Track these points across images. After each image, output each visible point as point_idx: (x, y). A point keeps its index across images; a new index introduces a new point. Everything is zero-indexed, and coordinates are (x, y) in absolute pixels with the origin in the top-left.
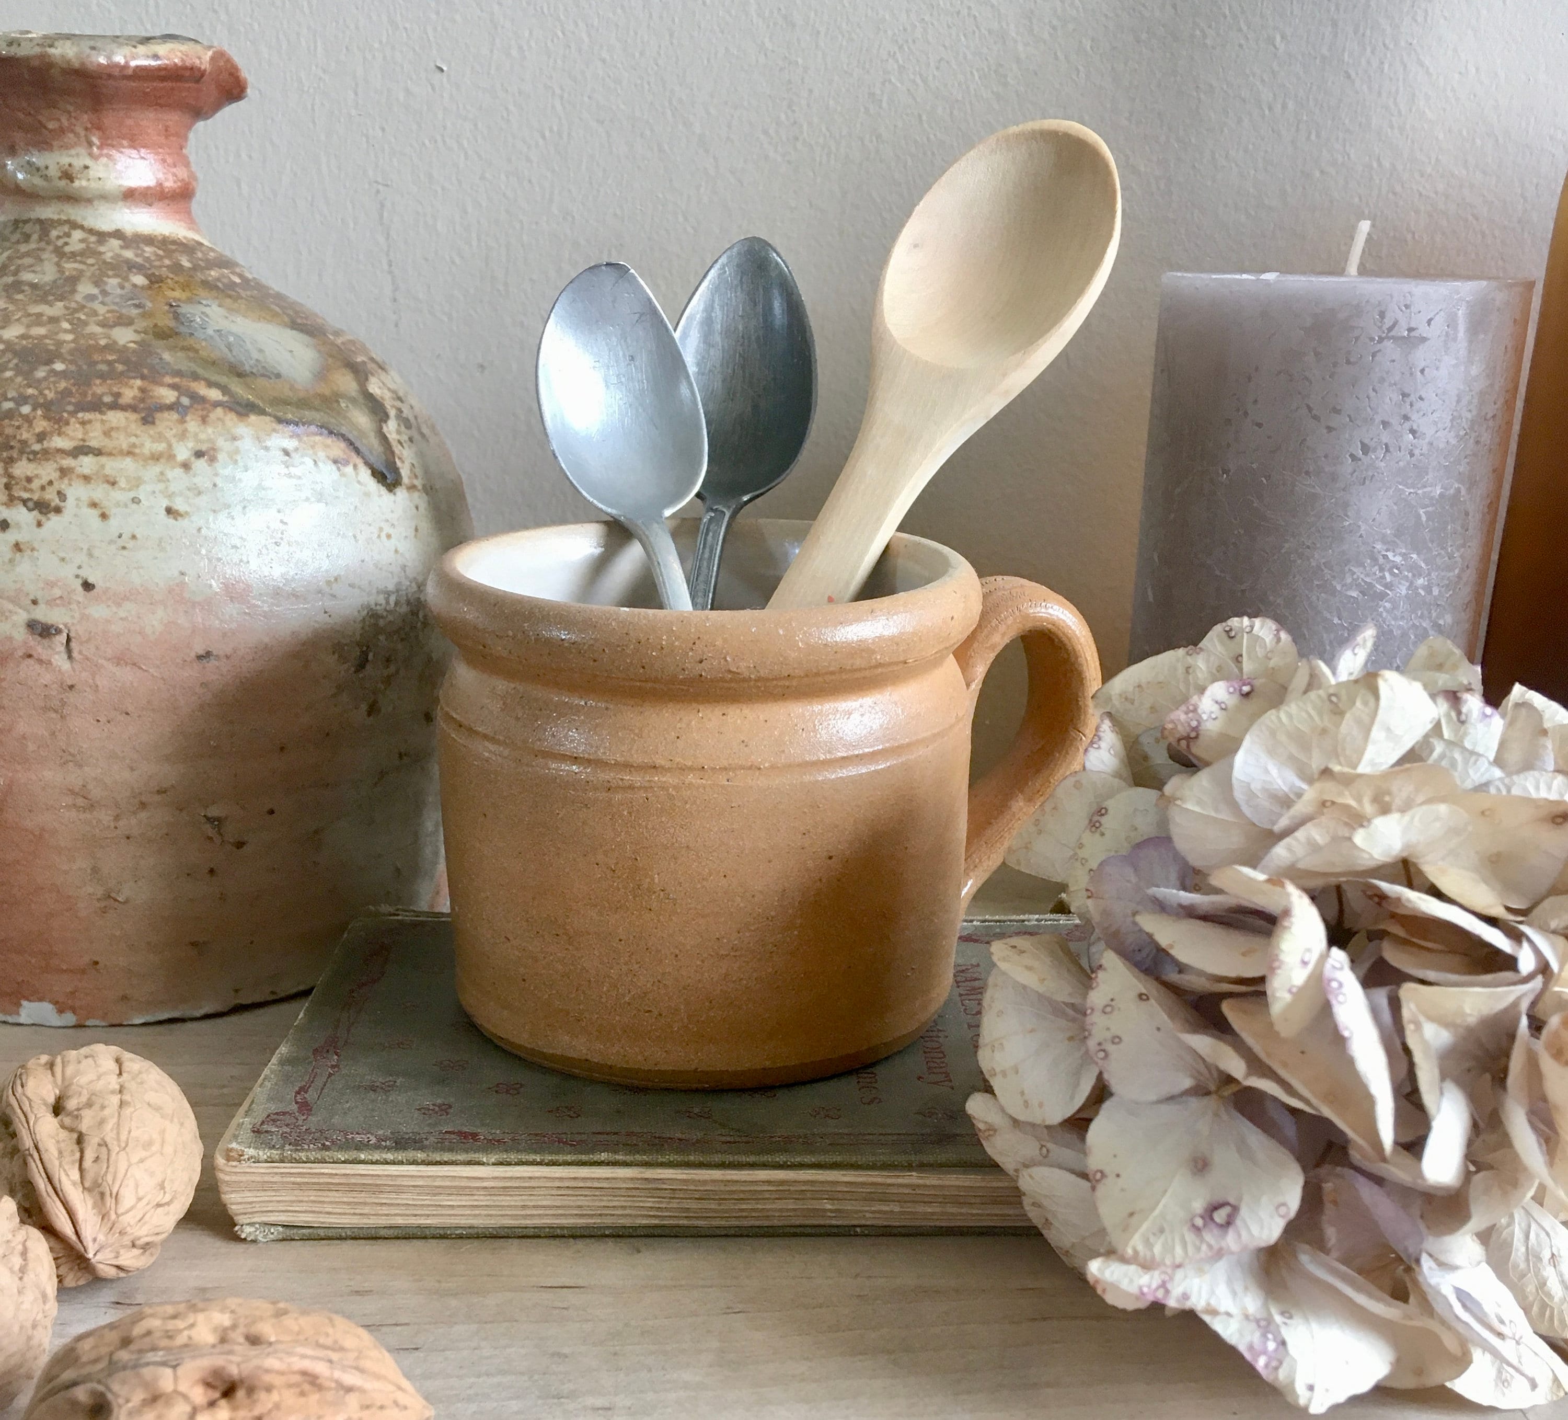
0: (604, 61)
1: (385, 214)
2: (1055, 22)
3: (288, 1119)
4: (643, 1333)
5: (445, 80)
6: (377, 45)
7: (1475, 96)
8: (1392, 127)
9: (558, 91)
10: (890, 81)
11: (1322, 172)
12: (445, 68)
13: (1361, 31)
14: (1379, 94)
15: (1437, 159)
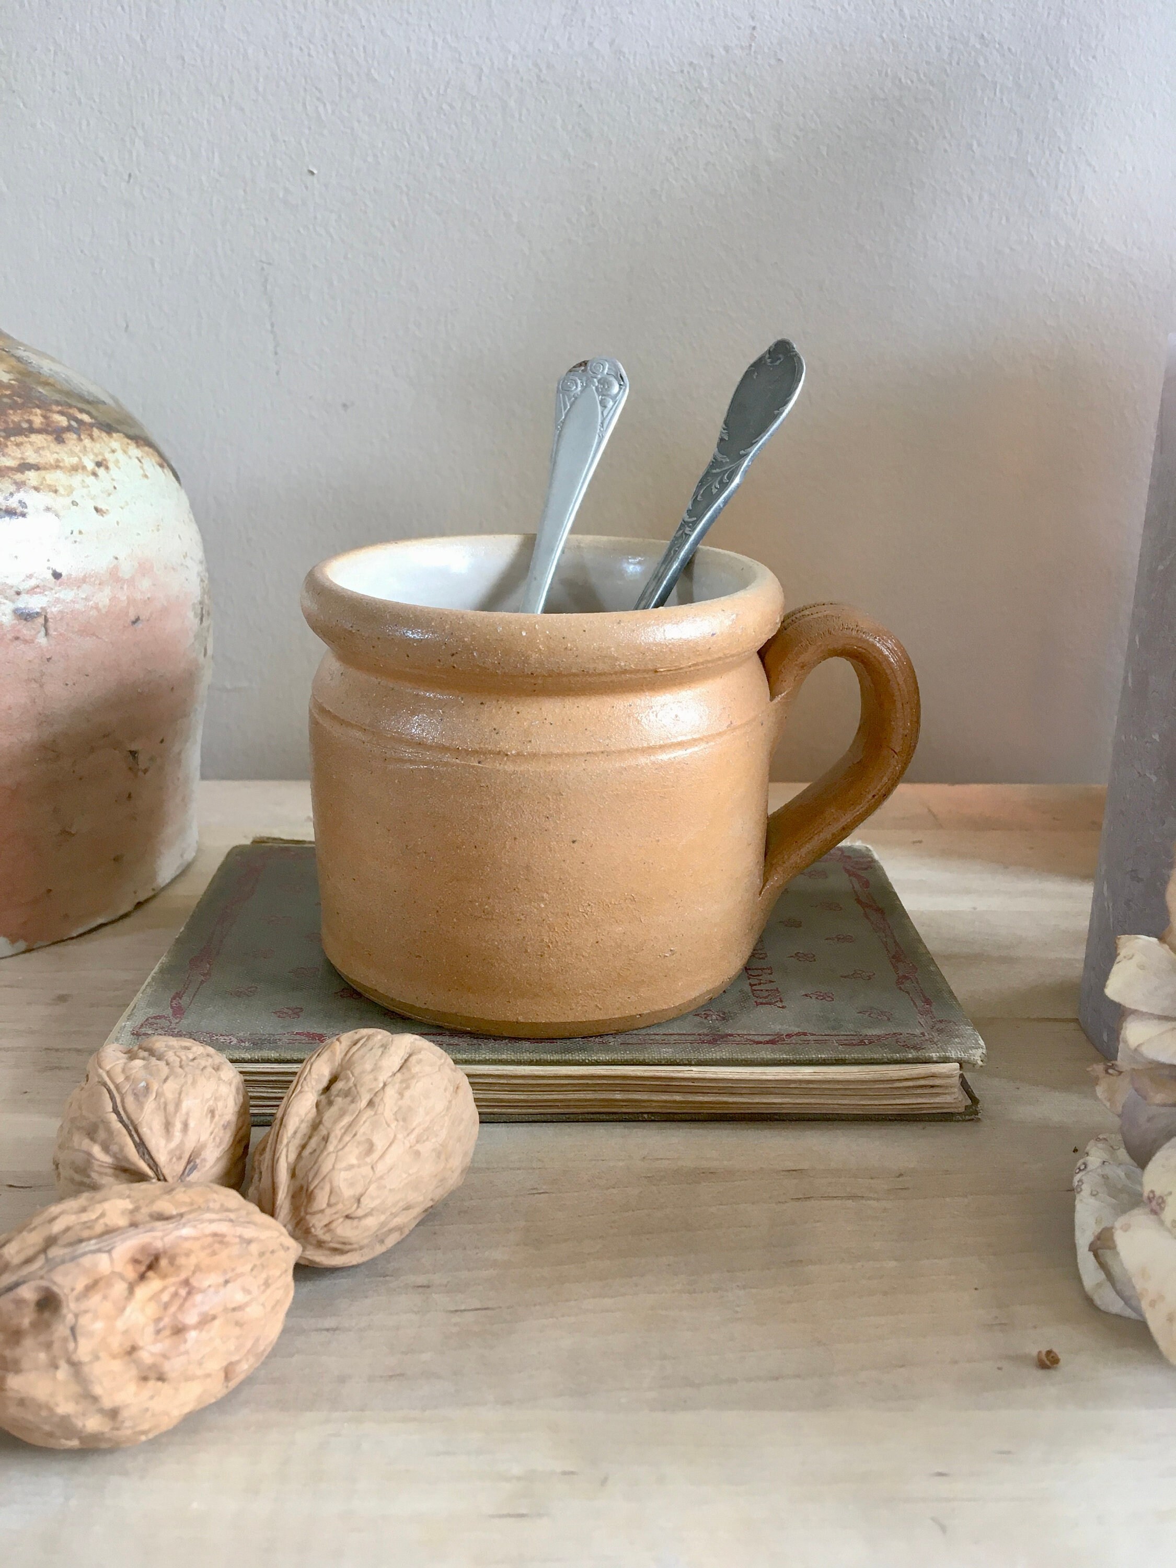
0: (441, 165)
1: (269, 287)
2: (798, 133)
3: (163, 1022)
4: (459, 1213)
5: (315, 181)
6: (262, 154)
7: (1132, 189)
8: (1066, 213)
9: (405, 189)
10: (668, 180)
11: (1011, 249)
12: (315, 172)
13: (1041, 137)
14: (1056, 187)
15: (1103, 240)
